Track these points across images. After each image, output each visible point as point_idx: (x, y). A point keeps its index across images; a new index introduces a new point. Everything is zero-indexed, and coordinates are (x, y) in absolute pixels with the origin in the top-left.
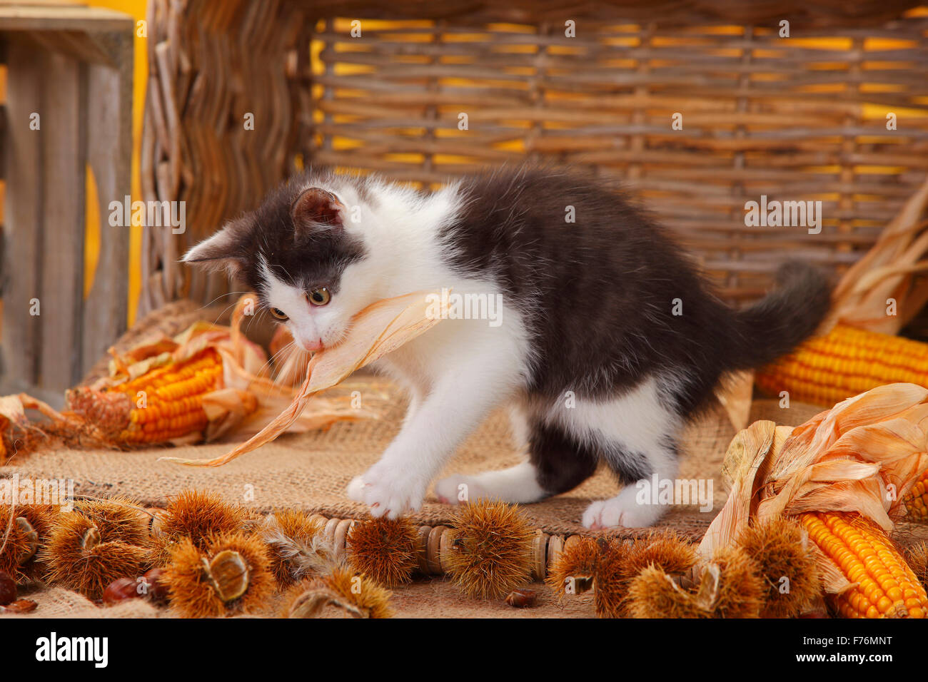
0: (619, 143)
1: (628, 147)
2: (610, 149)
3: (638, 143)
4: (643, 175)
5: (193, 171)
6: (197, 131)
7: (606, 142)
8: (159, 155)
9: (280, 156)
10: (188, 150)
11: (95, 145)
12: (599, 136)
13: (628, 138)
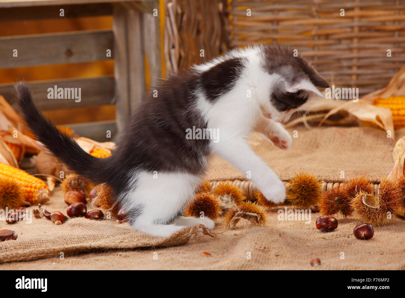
0: (349, 30)
1: (352, 31)
2: (345, 32)
3: (356, 29)
4: (359, 42)
5: (185, 51)
6: (185, 36)
7: (343, 30)
8: (171, 46)
9: (218, 43)
10: (182, 43)
11: (147, 44)
12: (341, 28)
13: (352, 28)
